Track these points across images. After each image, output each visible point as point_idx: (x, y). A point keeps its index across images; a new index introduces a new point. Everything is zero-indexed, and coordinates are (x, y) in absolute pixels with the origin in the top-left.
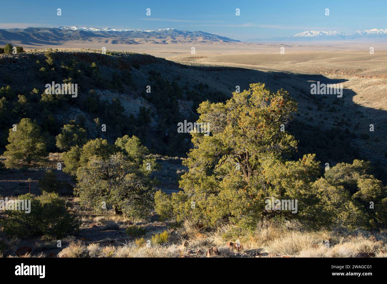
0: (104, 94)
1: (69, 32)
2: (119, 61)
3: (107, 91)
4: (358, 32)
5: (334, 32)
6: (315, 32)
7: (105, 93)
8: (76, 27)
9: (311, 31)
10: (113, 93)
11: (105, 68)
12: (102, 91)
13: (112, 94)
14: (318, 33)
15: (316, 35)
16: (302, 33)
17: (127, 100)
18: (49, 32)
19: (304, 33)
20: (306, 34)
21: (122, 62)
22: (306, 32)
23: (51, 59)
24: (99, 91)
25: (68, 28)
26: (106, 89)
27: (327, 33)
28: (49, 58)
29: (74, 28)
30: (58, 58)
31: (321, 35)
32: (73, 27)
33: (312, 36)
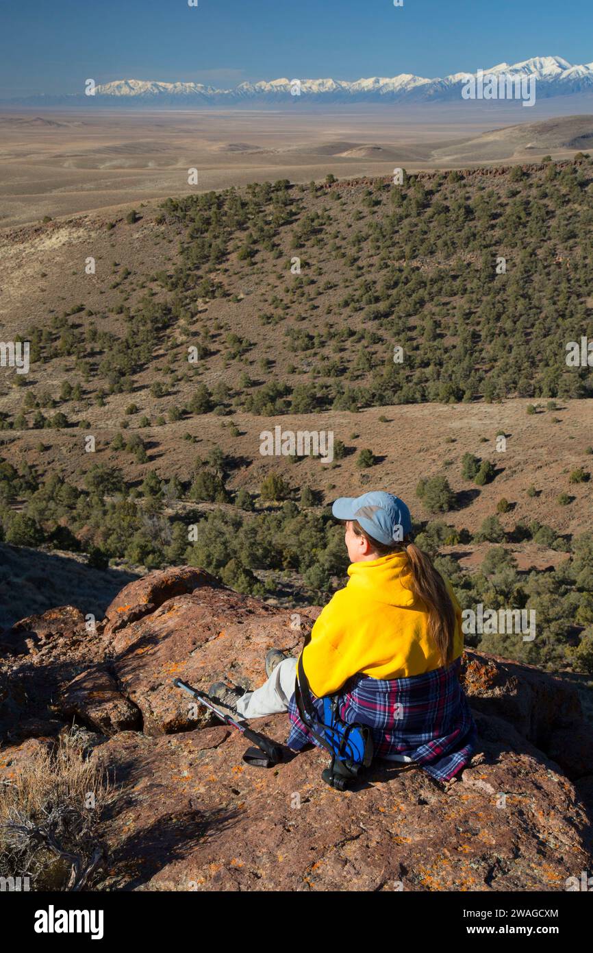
4: (245, 87)
5: (187, 84)
6: (141, 83)
9: (130, 82)
14: (149, 85)
15: (142, 90)
16: (107, 86)
19: (112, 84)
20: (119, 87)
22: (117, 83)
27: (170, 86)
31: (156, 91)
33: (133, 93)
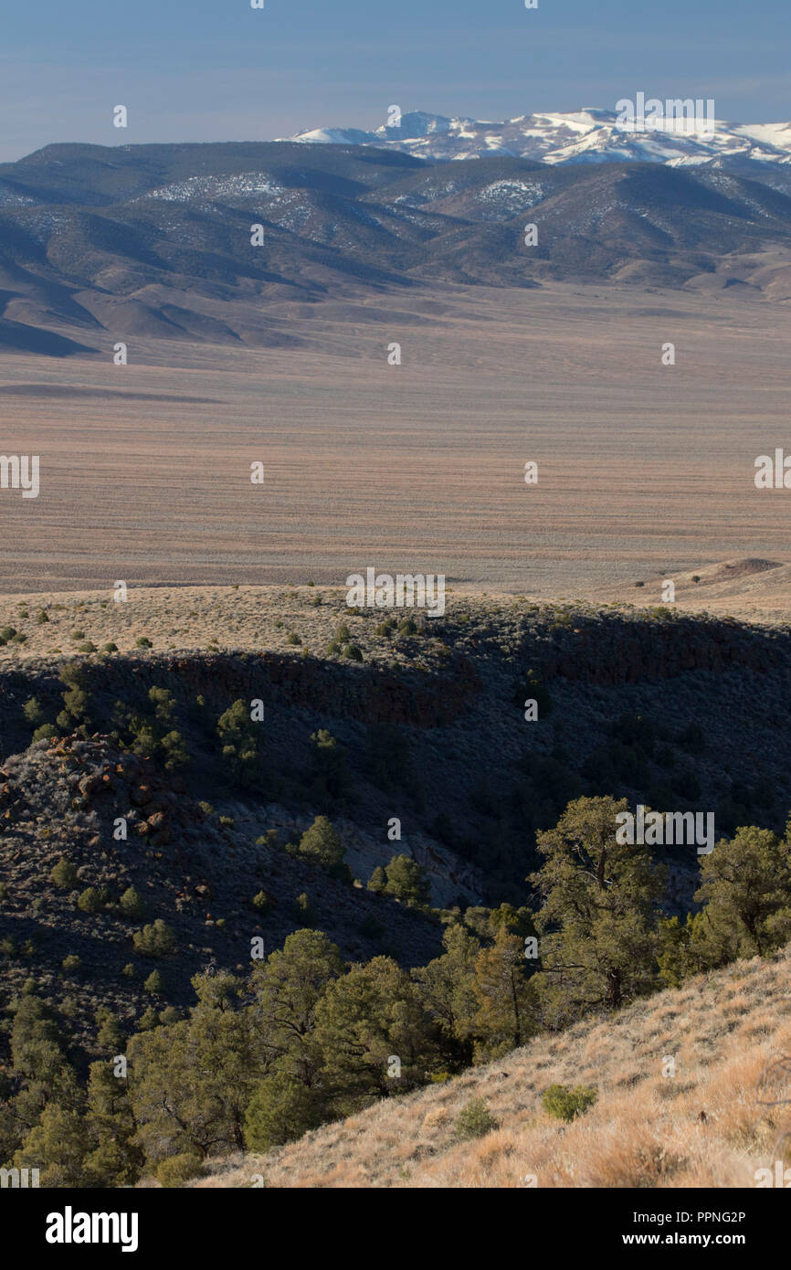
0: (259, 821)
1: (493, 188)
2: (375, 684)
3: (273, 808)
7: (264, 817)
8: (596, 116)
10: (294, 818)
11: (300, 718)
12: (251, 809)
13: (290, 819)
17: (350, 844)
18: (265, 198)
21: (389, 688)
23: (80, 690)
24: (243, 808)
25: (495, 129)
26: (272, 801)
28: (75, 687)
29: (565, 133)
30: (109, 684)
32: (556, 120)
